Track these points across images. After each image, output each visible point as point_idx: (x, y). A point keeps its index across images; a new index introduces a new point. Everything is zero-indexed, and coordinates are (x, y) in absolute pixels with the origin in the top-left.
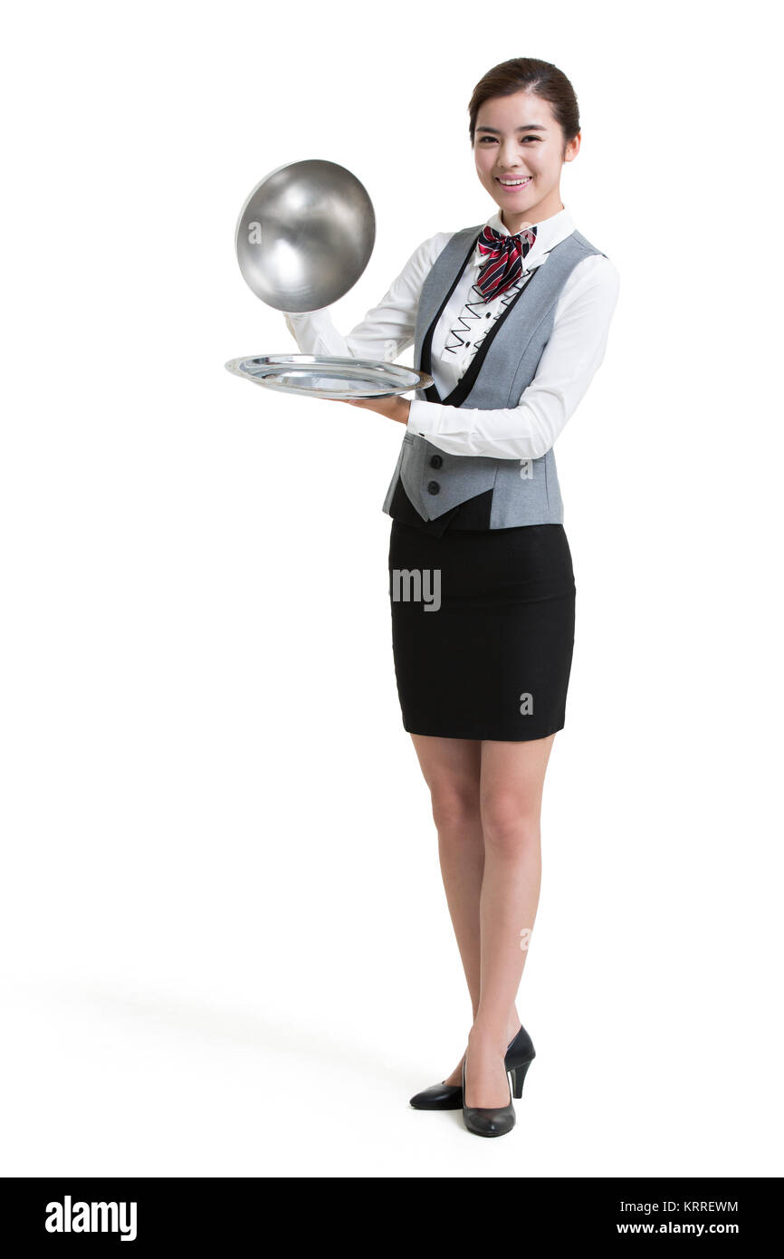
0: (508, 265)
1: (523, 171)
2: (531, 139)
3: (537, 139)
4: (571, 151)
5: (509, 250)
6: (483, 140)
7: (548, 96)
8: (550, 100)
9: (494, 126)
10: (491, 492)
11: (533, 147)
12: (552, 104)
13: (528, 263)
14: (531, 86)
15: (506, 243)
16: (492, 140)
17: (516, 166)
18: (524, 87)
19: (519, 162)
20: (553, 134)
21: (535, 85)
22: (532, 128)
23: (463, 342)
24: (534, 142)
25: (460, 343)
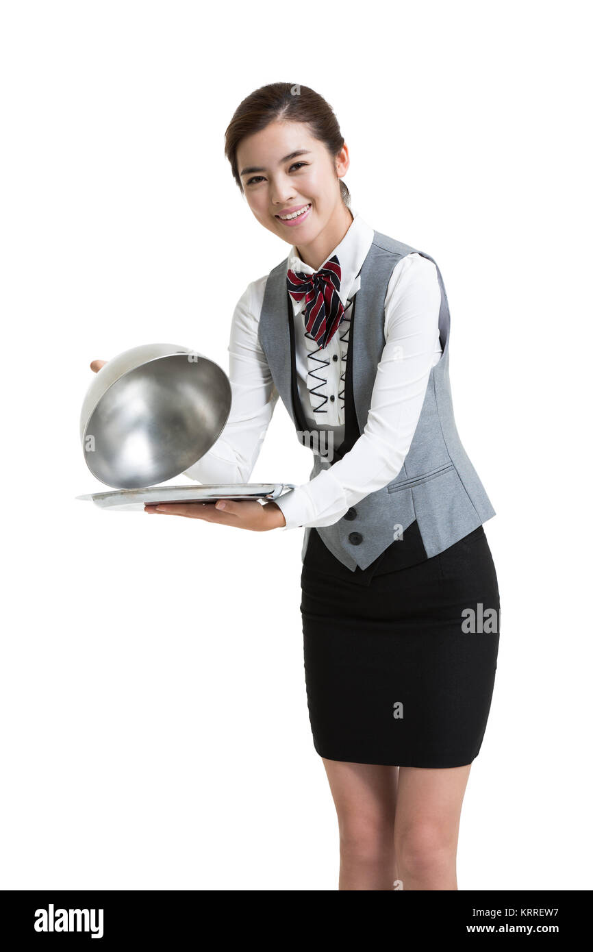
0: (327, 304)
1: (301, 201)
2: (298, 165)
3: (304, 164)
4: (342, 165)
5: (321, 289)
6: (250, 182)
7: (302, 117)
8: (304, 121)
9: (258, 165)
10: (415, 524)
11: (302, 174)
12: (307, 124)
13: (344, 295)
14: (282, 113)
15: (314, 282)
16: (259, 179)
17: (291, 198)
18: (275, 116)
19: (294, 193)
20: (317, 152)
21: (285, 110)
22: (295, 154)
23: (326, 397)
24: (303, 169)
25: (324, 400)
